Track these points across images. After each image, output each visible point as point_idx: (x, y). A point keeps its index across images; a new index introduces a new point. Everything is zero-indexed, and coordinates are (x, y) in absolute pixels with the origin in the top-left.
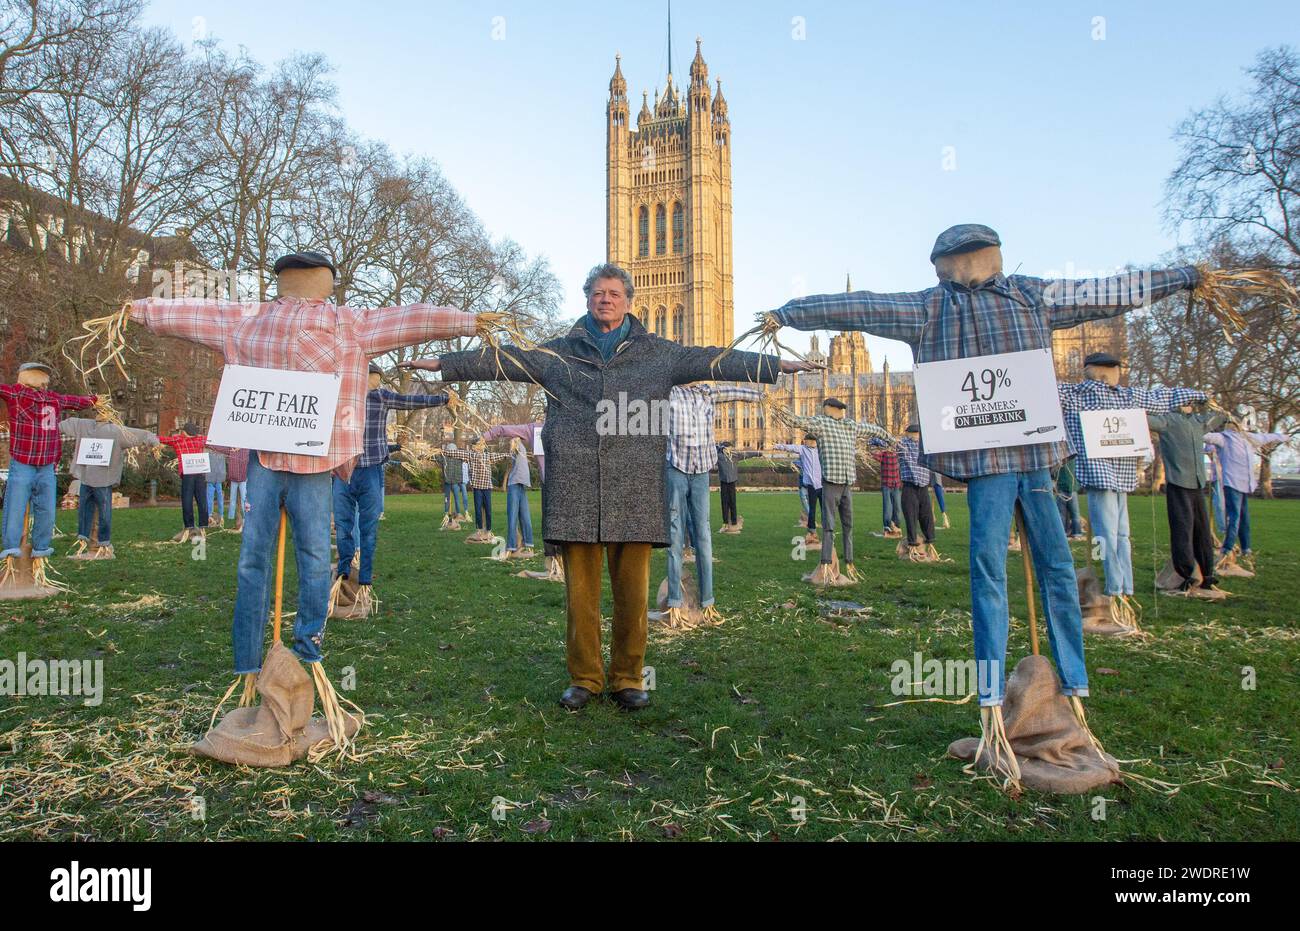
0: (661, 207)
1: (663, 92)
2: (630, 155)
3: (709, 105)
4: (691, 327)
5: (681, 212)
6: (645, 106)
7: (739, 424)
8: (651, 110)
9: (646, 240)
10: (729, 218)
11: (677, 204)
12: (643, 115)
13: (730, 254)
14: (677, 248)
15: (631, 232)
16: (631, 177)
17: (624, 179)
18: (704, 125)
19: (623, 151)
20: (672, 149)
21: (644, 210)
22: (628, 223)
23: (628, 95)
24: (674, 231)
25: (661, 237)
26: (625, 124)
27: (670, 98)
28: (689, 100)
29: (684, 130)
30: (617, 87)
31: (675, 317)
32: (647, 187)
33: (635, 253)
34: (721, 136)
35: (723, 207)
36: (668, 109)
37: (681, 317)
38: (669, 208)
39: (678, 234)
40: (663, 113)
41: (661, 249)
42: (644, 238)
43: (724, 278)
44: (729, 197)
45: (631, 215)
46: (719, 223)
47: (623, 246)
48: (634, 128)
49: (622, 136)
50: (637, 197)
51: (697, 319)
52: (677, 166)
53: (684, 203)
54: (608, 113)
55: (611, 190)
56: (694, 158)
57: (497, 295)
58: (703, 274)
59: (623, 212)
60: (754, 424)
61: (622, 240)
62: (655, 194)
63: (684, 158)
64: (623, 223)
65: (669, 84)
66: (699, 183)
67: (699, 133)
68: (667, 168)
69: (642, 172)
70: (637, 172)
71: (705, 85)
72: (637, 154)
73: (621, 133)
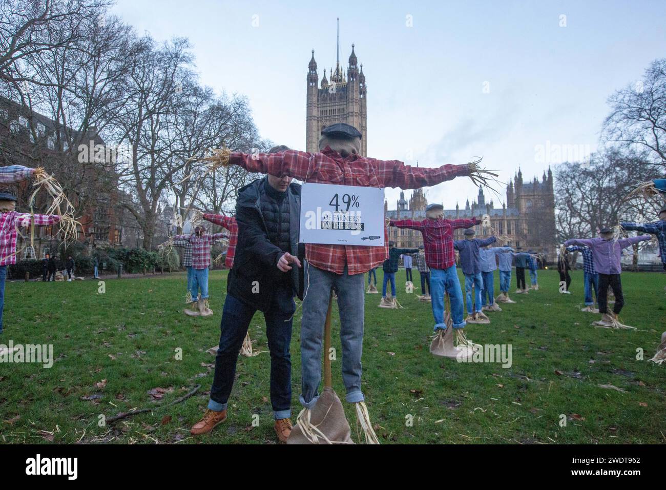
1: (334, 70)
2: (318, 100)
3: (358, 77)
6: (325, 76)
8: (328, 79)
10: (366, 134)
12: (324, 81)
16: (318, 111)
17: (315, 113)
18: (355, 88)
19: (315, 99)
20: (339, 98)
23: (317, 70)
26: (316, 85)
27: (338, 74)
28: (348, 75)
29: (345, 89)
30: (313, 66)
32: (326, 117)
34: (363, 91)
35: (363, 128)
36: (337, 78)
40: (334, 80)
44: (366, 124)
45: (318, 130)
48: (320, 87)
49: (314, 92)
50: (321, 121)
52: (341, 107)
54: (308, 79)
55: (309, 118)
56: (350, 104)
59: (315, 129)
61: (314, 143)
62: (330, 121)
63: (345, 103)
64: (315, 134)
65: (338, 65)
66: (352, 116)
67: (352, 91)
68: (337, 107)
69: (324, 109)
70: (322, 109)
71: (356, 68)
72: (322, 100)
73: (314, 89)
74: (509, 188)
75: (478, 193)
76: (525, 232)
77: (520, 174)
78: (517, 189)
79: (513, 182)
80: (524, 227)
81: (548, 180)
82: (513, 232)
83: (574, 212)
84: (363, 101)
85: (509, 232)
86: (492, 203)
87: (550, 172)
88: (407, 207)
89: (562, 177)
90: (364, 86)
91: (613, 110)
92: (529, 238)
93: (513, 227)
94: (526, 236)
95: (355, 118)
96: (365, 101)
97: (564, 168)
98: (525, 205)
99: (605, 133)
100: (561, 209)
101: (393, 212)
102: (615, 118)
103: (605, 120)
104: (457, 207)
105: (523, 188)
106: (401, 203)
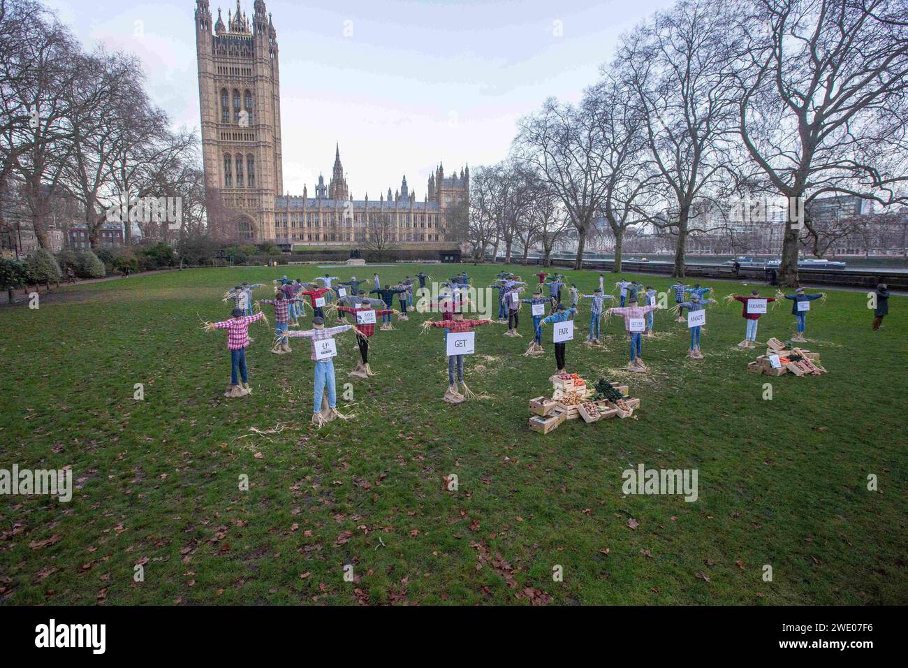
0: (236, 91)
1: (233, 13)
2: (214, 52)
3: (266, 30)
4: (260, 168)
5: (250, 96)
6: (220, 19)
7: (289, 225)
8: (226, 24)
9: (228, 111)
10: (279, 104)
11: (247, 91)
12: (220, 26)
13: (279, 126)
15: (216, 103)
16: (215, 67)
17: (210, 68)
18: (263, 44)
19: (209, 49)
20: (243, 54)
21: (224, 91)
22: (215, 98)
23: (209, 8)
24: (246, 108)
25: (237, 110)
26: (209, 29)
27: (239, 20)
28: (254, 24)
29: (251, 43)
31: (249, 161)
32: (227, 77)
33: (220, 119)
34: (274, 50)
35: (275, 97)
36: (238, 26)
37: (253, 161)
38: (242, 93)
39: (249, 110)
40: (234, 28)
41: (238, 118)
42: (226, 109)
43: (277, 141)
44: (278, 92)
45: (216, 93)
46: (273, 105)
47: (212, 112)
48: (214, 33)
49: (207, 38)
50: (220, 81)
51: (263, 164)
52: (246, 67)
53: (252, 92)
54: (196, 19)
55: (202, 74)
56: (258, 64)
58: (264, 137)
59: (211, 90)
60: (298, 225)
61: (212, 109)
62: (232, 82)
63: (251, 62)
64: (212, 97)
65: (239, 8)
66: (262, 80)
67: (261, 48)
68: (240, 66)
69: (223, 65)
70: (220, 65)
71: (264, 17)
72: (219, 53)
73: (206, 35)
74: (431, 181)
75: (401, 184)
76: (444, 226)
77: (441, 169)
78: (438, 182)
79: (435, 175)
80: (443, 220)
81: (465, 177)
82: (433, 226)
83: (485, 211)
84: (274, 62)
85: (430, 225)
86: (413, 194)
87: (467, 170)
88: (327, 194)
89: (478, 179)
90: (275, 43)
91: (519, 132)
92: (448, 232)
93: (433, 221)
94: (444, 230)
95: (266, 85)
96: (277, 64)
97: (480, 171)
98: (445, 201)
99: (513, 150)
100: (474, 207)
101: (313, 200)
102: (521, 139)
103: (513, 139)
104: (382, 198)
105: (443, 183)
106: (320, 188)
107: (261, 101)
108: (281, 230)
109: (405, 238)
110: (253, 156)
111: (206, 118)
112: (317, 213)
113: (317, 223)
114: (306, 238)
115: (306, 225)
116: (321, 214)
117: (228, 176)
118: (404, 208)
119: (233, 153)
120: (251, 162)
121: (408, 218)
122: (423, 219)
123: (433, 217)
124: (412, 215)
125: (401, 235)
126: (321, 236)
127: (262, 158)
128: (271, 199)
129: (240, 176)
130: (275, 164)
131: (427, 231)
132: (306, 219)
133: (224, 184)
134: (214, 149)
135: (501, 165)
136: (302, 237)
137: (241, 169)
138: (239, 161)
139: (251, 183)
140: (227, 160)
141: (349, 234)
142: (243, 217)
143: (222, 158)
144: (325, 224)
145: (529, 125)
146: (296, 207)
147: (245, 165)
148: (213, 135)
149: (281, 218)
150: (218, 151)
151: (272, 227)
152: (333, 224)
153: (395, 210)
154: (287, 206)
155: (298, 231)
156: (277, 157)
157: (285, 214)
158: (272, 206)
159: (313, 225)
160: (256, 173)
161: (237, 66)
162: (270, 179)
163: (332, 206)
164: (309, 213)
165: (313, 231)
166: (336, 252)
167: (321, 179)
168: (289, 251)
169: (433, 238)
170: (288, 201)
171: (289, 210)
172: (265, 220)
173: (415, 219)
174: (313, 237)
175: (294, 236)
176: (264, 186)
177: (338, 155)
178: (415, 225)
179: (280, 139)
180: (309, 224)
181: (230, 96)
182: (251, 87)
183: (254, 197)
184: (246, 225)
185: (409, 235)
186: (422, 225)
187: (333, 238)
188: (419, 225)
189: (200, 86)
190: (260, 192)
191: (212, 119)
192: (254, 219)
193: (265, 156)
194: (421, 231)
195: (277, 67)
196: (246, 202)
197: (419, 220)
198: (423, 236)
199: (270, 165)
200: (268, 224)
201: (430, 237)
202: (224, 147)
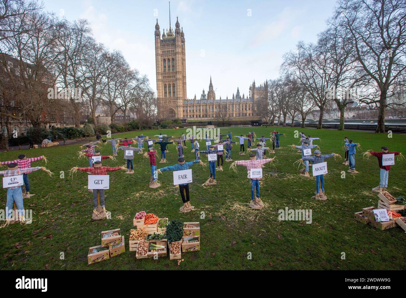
0: (169, 59)
1: (168, 30)
2: (161, 45)
3: (180, 34)
4: (177, 89)
5: (174, 61)
6: (164, 33)
7: (188, 111)
8: (166, 34)
10: (185, 62)
11: (173, 59)
12: (164, 35)
13: (185, 71)
14: (173, 69)
15: (162, 65)
17: (160, 52)
18: (179, 40)
19: (159, 45)
20: (171, 45)
21: (165, 60)
22: (161, 63)
23: (160, 30)
24: (172, 66)
25: (169, 67)
26: (160, 38)
27: (170, 32)
28: (175, 33)
29: (174, 40)
30: (157, 27)
31: (173, 86)
32: (165, 54)
33: (163, 71)
34: (183, 41)
35: (184, 60)
36: (170, 34)
37: (174, 86)
38: (171, 59)
39: (173, 66)
40: (168, 35)
41: (169, 70)
42: (165, 67)
43: (184, 77)
44: (185, 58)
45: (162, 61)
46: (183, 64)
47: (160, 69)
48: (161, 38)
49: (159, 41)
50: (163, 56)
51: (178, 87)
52: (173, 49)
53: (174, 59)
54: (155, 34)
55: (157, 55)
56: (177, 48)
57: (134, 83)
58: (179, 76)
59: (160, 60)
60: (192, 111)
62: (167, 56)
63: (174, 47)
65: (170, 27)
66: (178, 54)
67: (178, 41)
68: (170, 50)
69: (164, 50)
70: (163, 50)
71: (179, 29)
72: (163, 46)
73: (159, 40)
74: (250, 89)
75: (237, 91)
76: (256, 109)
77: (254, 83)
78: (253, 89)
79: (252, 86)
80: (255, 107)
81: (266, 86)
82: (251, 109)
84: (183, 46)
85: (249, 109)
87: (267, 82)
88: (206, 97)
90: (184, 39)
91: (284, 61)
92: (257, 112)
93: (251, 107)
94: (255, 111)
95: (180, 55)
96: (185, 46)
98: (256, 97)
99: (282, 71)
101: (198, 100)
102: (286, 64)
103: (281, 65)
104: (227, 98)
105: (255, 90)
106: (203, 96)
107: (177, 62)
108: (185, 114)
109: (238, 115)
110: (174, 84)
111: (158, 71)
112: (200, 106)
113: (200, 110)
114: (195, 116)
115: (195, 111)
116: (201, 106)
117: (165, 93)
118: (237, 102)
119: (167, 84)
120: (174, 87)
121: (239, 106)
122: (246, 106)
123: (251, 105)
124: (241, 105)
125: (236, 114)
126: (201, 116)
127: (178, 85)
128: (181, 101)
129: (170, 93)
130: (183, 86)
131: (248, 112)
132: (195, 109)
133: (164, 96)
134: (160, 83)
135: (279, 78)
136: (193, 116)
137: (170, 89)
138: (170, 87)
139: (174, 95)
140: (165, 87)
141: (213, 114)
142: (171, 109)
143: (163, 86)
144: (203, 110)
145: (289, 56)
146: (191, 104)
147: (172, 88)
148: (160, 78)
149: (185, 109)
150: (162, 84)
151: (182, 113)
152: (206, 110)
153: (233, 103)
154: (188, 104)
155: (192, 114)
156: (184, 84)
157: (187, 107)
158: (182, 104)
159: (198, 111)
160: (176, 91)
161: (168, 50)
162: (181, 93)
163: (206, 102)
164: (196, 106)
165: (198, 114)
166: (205, 122)
167: (204, 92)
168: (185, 122)
169: (251, 115)
170: (188, 101)
171: (188, 105)
172: (179, 110)
173: (242, 106)
174: (198, 116)
175: (190, 116)
176: (179, 96)
177: (211, 81)
178: (242, 109)
179: (185, 77)
180: (196, 111)
181: (167, 62)
182: (174, 57)
183: (175, 101)
184: (172, 112)
185: (239, 114)
186: (246, 109)
187: (206, 116)
188: (244, 109)
189: (156, 59)
190: (177, 98)
191: (160, 71)
192: (175, 109)
193: (179, 84)
194: (245, 112)
195: (185, 48)
196: (172, 103)
197: (244, 107)
198: (246, 114)
199: (181, 87)
200: (180, 111)
201: (249, 114)
202: (164, 82)
